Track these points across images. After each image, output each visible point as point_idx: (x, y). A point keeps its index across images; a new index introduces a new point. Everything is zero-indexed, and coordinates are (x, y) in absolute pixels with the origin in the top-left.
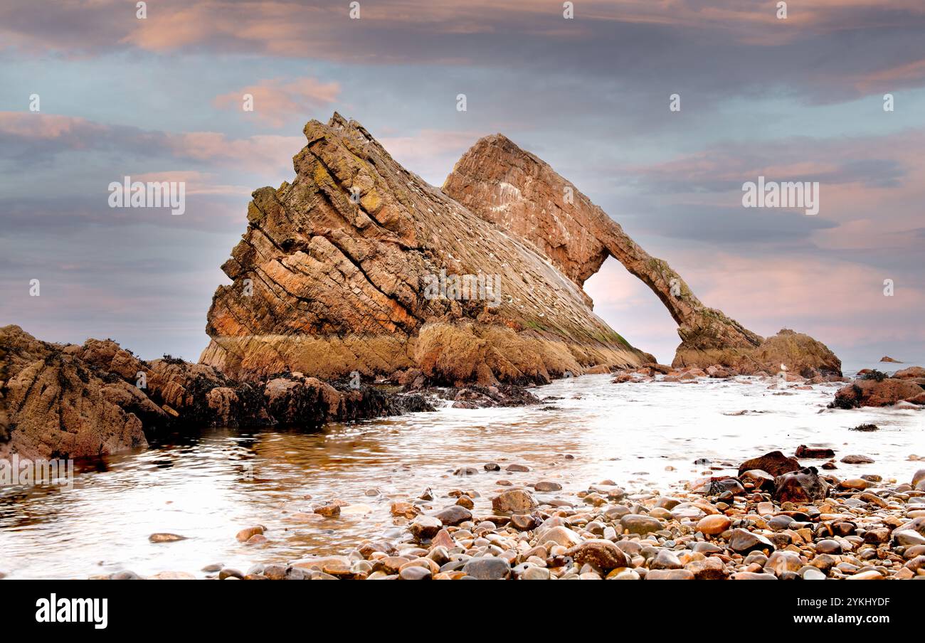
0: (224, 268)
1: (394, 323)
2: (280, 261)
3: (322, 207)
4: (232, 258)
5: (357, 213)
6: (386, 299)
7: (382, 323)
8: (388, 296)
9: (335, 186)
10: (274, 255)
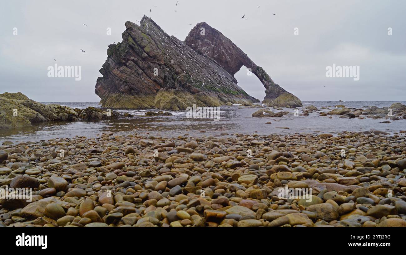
0: (100, 71)
1: (156, 90)
2: (118, 69)
3: (131, 51)
4: (103, 68)
5: (143, 53)
6: (153, 82)
7: (152, 90)
8: (153, 81)
9: (135, 44)
10: (116, 67)
